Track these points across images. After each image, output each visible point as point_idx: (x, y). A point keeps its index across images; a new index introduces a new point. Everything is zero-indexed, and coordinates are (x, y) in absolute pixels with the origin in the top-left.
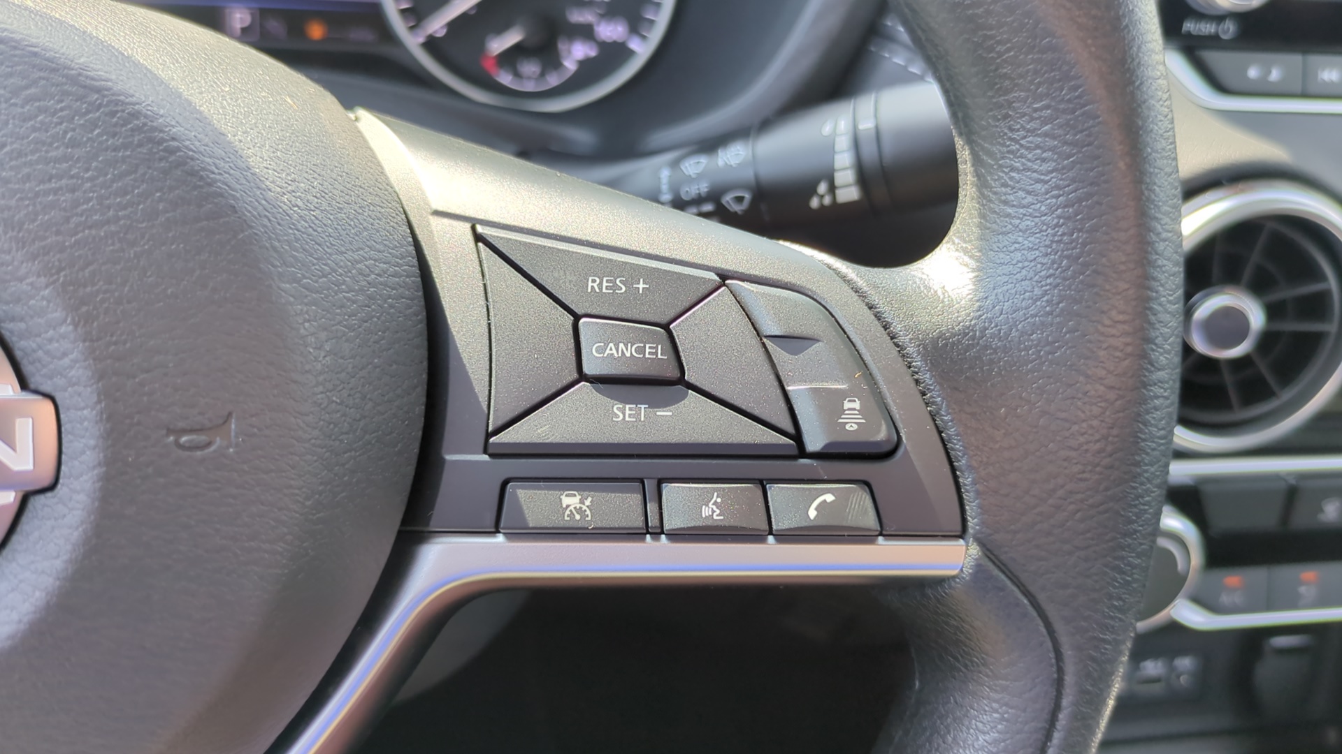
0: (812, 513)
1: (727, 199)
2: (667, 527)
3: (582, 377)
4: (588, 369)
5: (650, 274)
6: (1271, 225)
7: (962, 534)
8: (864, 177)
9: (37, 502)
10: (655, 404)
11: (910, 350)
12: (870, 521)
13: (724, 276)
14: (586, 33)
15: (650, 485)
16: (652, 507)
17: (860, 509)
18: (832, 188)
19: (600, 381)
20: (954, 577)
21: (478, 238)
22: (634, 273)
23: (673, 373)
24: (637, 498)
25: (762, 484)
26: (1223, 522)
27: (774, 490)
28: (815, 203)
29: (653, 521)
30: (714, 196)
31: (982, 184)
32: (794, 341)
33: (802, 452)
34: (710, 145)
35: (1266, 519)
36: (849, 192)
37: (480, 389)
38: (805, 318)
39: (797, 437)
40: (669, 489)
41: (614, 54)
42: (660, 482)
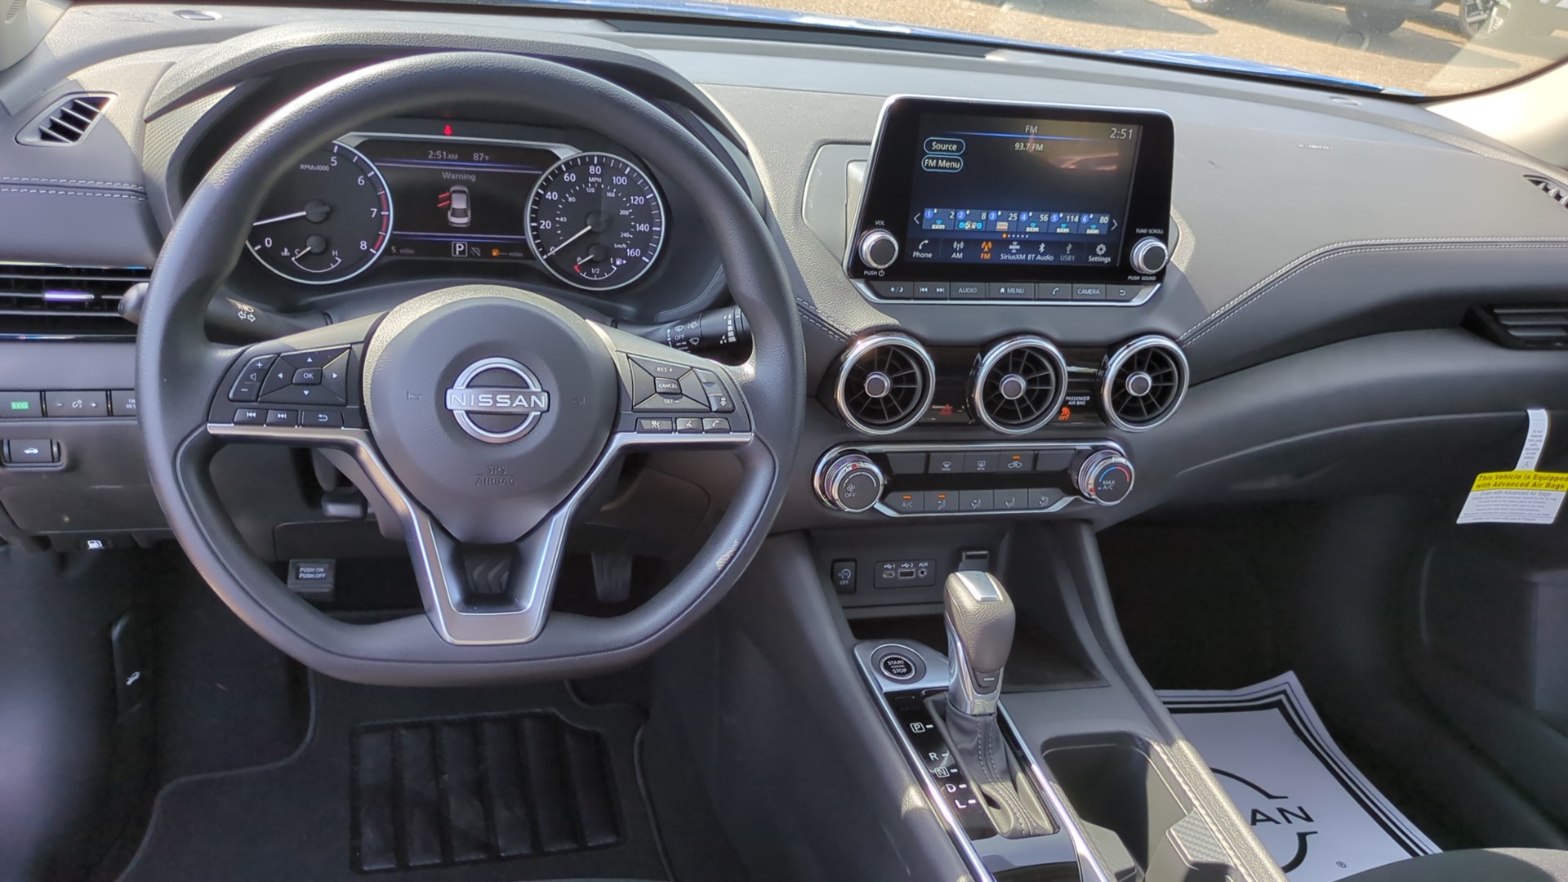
0: (714, 425)
1: (691, 340)
2: (678, 428)
3: (656, 392)
4: (658, 390)
5: (673, 367)
6: (892, 348)
7: (750, 431)
8: (736, 334)
9: (544, 415)
10: (674, 399)
11: (738, 386)
12: (728, 427)
13: (692, 368)
14: (622, 254)
15: (673, 420)
16: (674, 425)
17: (725, 425)
18: (727, 337)
19: (660, 393)
20: (749, 442)
21: (628, 357)
22: (669, 367)
23: (679, 391)
24: (670, 422)
25: (701, 419)
26: (897, 469)
27: (704, 420)
28: (721, 342)
29: (674, 428)
30: (687, 339)
31: (756, 349)
32: (709, 383)
33: (711, 411)
34: (686, 320)
35: (919, 469)
36: (732, 339)
37: (630, 392)
38: (713, 379)
39: (710, 407)
40: (678, 420)
41: (635, 263)
42: (676, 419)
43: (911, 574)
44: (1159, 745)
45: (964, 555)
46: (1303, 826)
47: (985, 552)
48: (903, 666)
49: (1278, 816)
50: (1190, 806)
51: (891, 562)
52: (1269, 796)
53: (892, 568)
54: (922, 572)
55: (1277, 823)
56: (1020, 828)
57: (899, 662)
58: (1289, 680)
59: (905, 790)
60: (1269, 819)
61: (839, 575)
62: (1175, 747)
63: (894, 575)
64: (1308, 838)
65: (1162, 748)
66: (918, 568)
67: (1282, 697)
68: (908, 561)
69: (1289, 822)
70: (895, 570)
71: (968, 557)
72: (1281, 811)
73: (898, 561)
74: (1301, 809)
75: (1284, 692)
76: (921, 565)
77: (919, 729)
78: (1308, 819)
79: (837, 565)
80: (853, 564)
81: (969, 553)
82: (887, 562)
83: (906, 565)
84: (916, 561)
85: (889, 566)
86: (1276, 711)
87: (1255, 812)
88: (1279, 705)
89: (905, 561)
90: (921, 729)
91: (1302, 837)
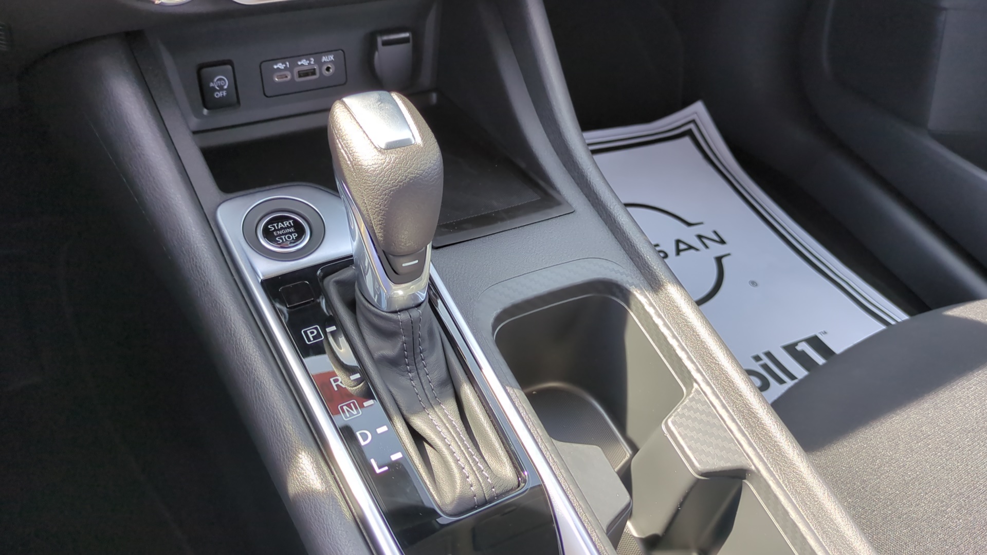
43: (313, 72)
44: (642, 293)
45: (380, 40)
46: (718, 250)
47: (406, 35)
48: (292, 230)
49: (696, 243)
50: (689, 380)
51: (282, 59)
52: (689, 224)
53: (286, 68)
54: (328, 69)
55: (697, 250)
56: (471, 494)
57: (286, 224)
58: (698, 111)
59: (292, 458)
60: (690, 247)
61: (212, 85)
62: (662, 295)
63: (289, 77)
64: (724, 261)
65: (646, 297)
66: (321, 64)
67: (692, 126)
68: (306, 56)
69: (707, 247)
70: (290, 69)
71: (386, 43)
72: (700, 237)
73: (294, 57)
74: (715, 233)
75: (693, 121)
76: (324, 59)
77: (314, 338)
78: (722, 242)
79: (206, 71)
80: (229, 67)
81: (385, 38)
82: (276, 60)
83: (304, 62)
84: (318, 54)
85: (280, 66)
86: (687, 140)
87: (678, 242)
88: (689, 133)
89: (300, 57)
90: (318, 336)
91: (719, 260)
